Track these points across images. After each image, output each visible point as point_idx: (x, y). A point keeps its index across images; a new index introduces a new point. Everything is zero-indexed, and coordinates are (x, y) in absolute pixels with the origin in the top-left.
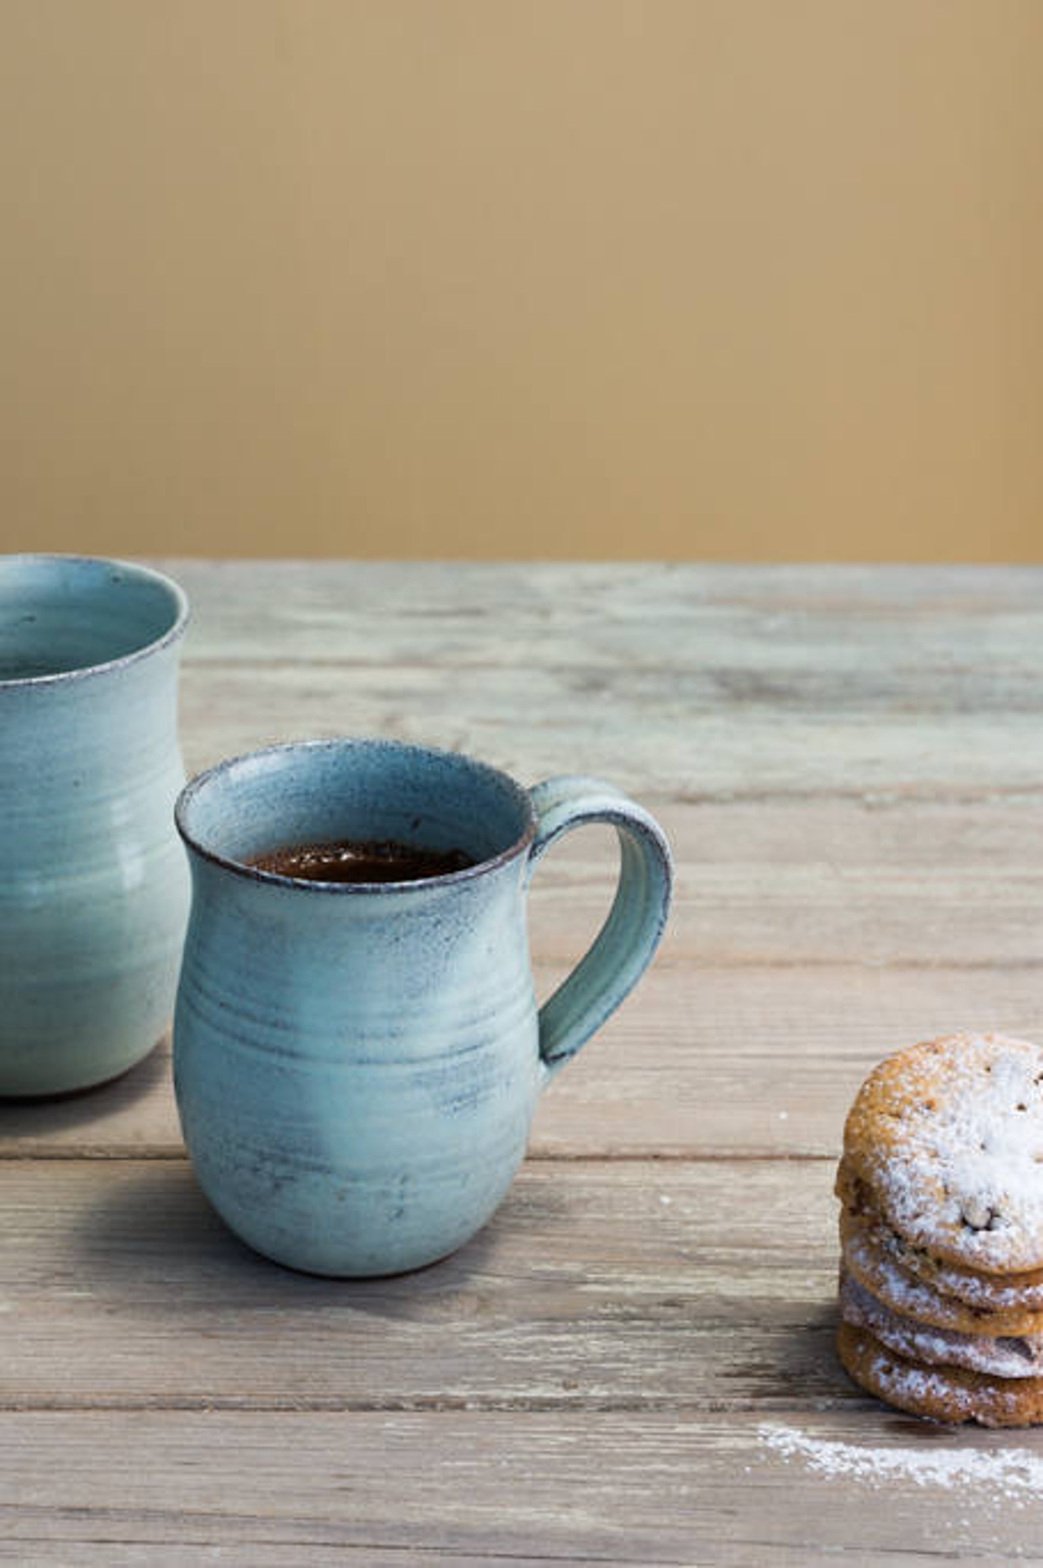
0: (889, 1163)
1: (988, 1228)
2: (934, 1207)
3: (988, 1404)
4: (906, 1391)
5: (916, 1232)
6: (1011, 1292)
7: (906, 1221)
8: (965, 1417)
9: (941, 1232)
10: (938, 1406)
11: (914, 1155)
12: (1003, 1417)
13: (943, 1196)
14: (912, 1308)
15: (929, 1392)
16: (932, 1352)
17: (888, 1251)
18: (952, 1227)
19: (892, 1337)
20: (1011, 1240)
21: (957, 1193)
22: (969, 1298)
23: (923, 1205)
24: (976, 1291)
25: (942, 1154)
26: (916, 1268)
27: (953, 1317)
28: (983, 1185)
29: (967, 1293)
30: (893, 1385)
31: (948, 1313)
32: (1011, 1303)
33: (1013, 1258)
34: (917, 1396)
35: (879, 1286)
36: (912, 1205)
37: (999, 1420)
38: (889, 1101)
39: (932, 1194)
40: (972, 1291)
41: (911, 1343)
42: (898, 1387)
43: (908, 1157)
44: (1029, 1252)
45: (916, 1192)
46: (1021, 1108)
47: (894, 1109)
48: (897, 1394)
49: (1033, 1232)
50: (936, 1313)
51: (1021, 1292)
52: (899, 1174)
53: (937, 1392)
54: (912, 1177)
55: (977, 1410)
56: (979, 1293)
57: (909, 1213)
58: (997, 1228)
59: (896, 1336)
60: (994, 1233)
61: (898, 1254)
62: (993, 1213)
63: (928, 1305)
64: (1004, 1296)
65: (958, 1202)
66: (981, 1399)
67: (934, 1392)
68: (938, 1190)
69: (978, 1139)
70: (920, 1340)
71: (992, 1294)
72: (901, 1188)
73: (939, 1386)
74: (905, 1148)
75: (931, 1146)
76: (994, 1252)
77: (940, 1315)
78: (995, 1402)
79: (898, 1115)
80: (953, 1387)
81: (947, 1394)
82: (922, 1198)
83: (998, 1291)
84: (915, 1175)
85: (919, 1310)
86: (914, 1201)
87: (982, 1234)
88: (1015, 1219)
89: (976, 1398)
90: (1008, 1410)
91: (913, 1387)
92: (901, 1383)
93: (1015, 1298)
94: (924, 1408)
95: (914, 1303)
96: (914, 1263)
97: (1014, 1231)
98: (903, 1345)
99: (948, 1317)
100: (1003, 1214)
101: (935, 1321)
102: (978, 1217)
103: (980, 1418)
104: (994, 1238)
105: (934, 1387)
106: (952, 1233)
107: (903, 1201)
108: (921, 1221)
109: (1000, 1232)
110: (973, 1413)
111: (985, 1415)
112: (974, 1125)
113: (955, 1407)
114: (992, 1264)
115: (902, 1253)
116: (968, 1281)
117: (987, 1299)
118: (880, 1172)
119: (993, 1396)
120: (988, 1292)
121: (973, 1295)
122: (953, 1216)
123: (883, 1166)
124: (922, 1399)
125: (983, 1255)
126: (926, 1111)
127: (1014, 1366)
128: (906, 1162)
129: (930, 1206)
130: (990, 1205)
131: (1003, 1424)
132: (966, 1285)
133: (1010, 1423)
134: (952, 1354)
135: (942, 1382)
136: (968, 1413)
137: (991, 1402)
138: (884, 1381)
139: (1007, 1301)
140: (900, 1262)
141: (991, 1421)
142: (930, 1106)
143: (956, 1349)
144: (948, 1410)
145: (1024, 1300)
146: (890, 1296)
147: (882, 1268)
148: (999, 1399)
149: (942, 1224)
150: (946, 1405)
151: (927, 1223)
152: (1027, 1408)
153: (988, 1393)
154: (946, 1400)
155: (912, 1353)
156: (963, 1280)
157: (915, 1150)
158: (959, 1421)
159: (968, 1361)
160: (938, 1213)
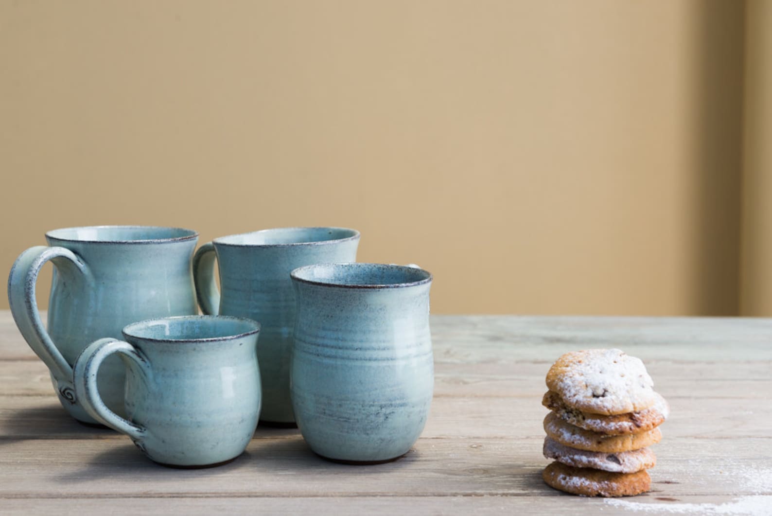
0: (564, 379)
1: (603, 396)
2: (582, 391)
3: (605, 488)
4: (572, 484)
5: (575, 401)
6: (612, 424)
7: (571, 398)
8: (597, 493)
9: (585, 399)
10: (585, 489)
11: (573, 375)
12: (611, 492)
13: (585, 387)
14: (573, 443)
15: (581, 484)
16: (581, 461)
17: (564, 419)
18: (589, 397)
19: (565, 458)
20: (613, 400)
21: (590, 385)
22: (596, 427)
23: (578, 391)
24: (598, 424)
25: (584, 374)
26: (574, 423)
27: (589, 444)
28: (601, 381)
29: (595, 425)
30: (567, 483)
31: (587, 442)
32: (613, 428)
33: (613, 407)
34: (577, 486)
35: (560, 437)
36: (573, 391)
37: (610, 494)
38: (564, 363)
39: (581, 387)
40: (597, 425)
41: (573, 460)
42: (569, 483)
43: (571, 375)
44: (619, 404)
45: (575, 387)
46: (615, 362)
47: (565, 365)
48: (569, 486)
49: (621, 398)
50: (583, 442)
51: (616, 424)
52: (568, 382)
53: (585, 484)
54: (573, 382)
55: (601, 491)
56: (600, 425)
57: (572, 395)
58: (607, 396)
59: (567, 458)
60: (605, 398)
61: (567, 419)
62: (605, 391)
63: (579, 440)
64: (610, 426)
65: (591, 388)
66: (602, 486)
67: (583, 484)
68: (583, 385)
69: (598, 370)
70: (576, 457)
71: (605, 425)
72: (569, 386)
73: (585, 482)
74: (570, 373)
75: (580, 372)
76: (606, 404)
77: (584, 443)
78: (608, 486)
79: (567, 366)
80: (591, 482)
81: (589, 484)
82: (577, 388)
83: (608, 424)
84: (574, 381)
85: (575, 442)
86: (574, 390)
87: (601, 398)
88: (614, 393)
89: (600, 485)
90: (614, 489)
91: (575, 482)
92: (570, 482)
93: (614, 426)
94: (579, 490)
95: (574, 440)
96: (574, 421)
97: (614, 397)
98: (569, 461)
99: (587, 444)
100: (609, 391)
101: (583, 446)
102: (600, 392)
103: (603, 493)
104: (605, 400)
105: (583, 482)
106: (589, 399)
107: (570, 391)
108: (576, 397)
109: (608, 397)
110: (600, 491)
111: (604, 492)
112: (597, 366)
113: (592, 489)
114: (605, 409)
115: (569, 418)
116: (595, 421)
117: (603, 427)
118: (561, 383)
119: (607, 484)
120: (603, 424)
121: (597, 427)
122: (589, 393)
123: (562, 381)
124: (579, 487)
125: (602, 406)
126: (578, 363)
127: (613, 467)
128: (571, 377)
129: (580, 391)
130: (604, 388)
131: (612, 495)
132: (595, 423)
133: (614, 495)
134: (589, 462)
135: (586, 480)
136: (597, 491)
137: (607, 487)
138: (563, 482)
139: (611, 428)
140: (568, 422)
141: (607, 494)
142: (580, 362)
143: (591, 459)
144: (590, 490)
145: (618, 427)
146: (564, 439)
147: (561, 430)
148: (610, 485)
149: (585, 397)
150: (589, 488)
151: (580, 397)
152: (621, 489)
153: (605, 483)
154: (589, 486)
155: (573, 464)
156: (593, 421)
157: (574, 373)
158: (594, 495)
159: (595, 464)
160: (584, 393)
